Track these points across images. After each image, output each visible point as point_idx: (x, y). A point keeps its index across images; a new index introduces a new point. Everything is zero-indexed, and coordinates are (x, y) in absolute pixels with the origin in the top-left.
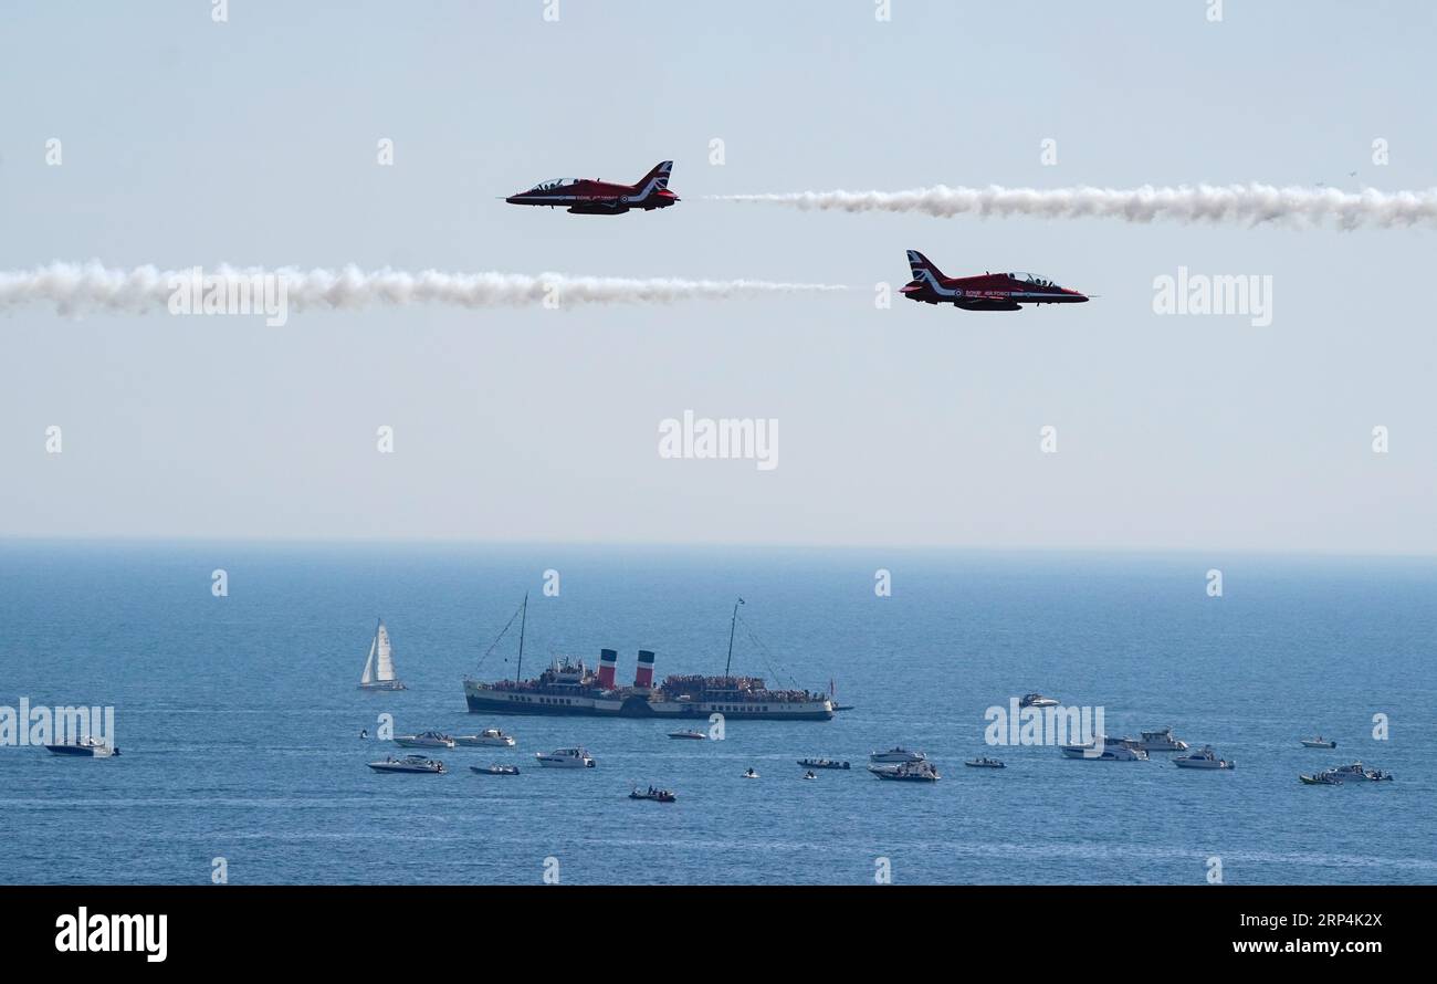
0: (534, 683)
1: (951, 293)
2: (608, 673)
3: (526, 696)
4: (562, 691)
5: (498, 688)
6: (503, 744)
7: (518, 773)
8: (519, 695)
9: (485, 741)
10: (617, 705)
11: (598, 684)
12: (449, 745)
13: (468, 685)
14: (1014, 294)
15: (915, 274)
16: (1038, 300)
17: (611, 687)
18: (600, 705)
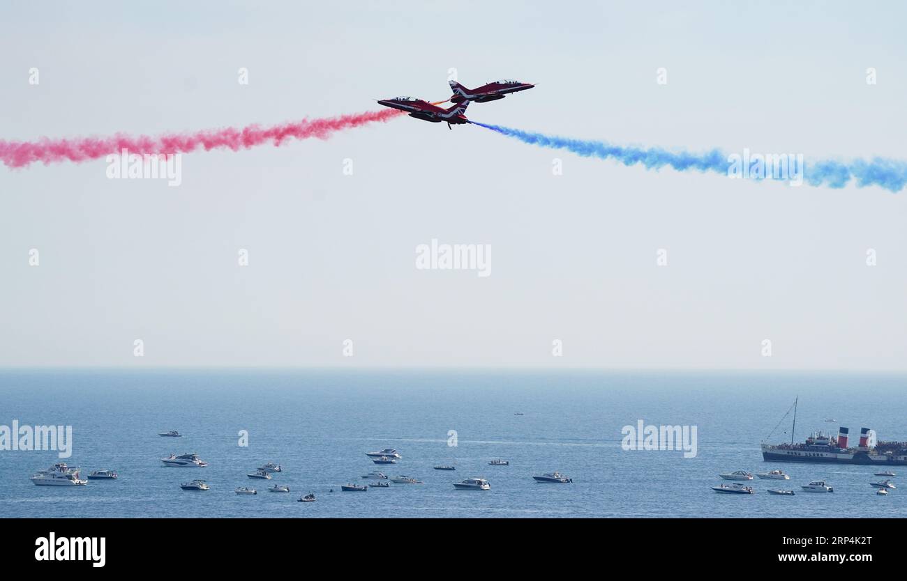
0: (802, 445)
1: (472, 96)
2: (843, 441)
3: (797, 452)
4: (817, 449)
5: (780, 447)
6: (783, 478)
7: (793, 494)
8: (793, 452)
9: (773, 476)
10: (850, 457)
11: (838, 446)
12: (750, 478)
13: (764, 447)
14: (500, 90)
15: (454, 91)
16: (512, 91)
17: (845, 447)
18: (840, 456)
